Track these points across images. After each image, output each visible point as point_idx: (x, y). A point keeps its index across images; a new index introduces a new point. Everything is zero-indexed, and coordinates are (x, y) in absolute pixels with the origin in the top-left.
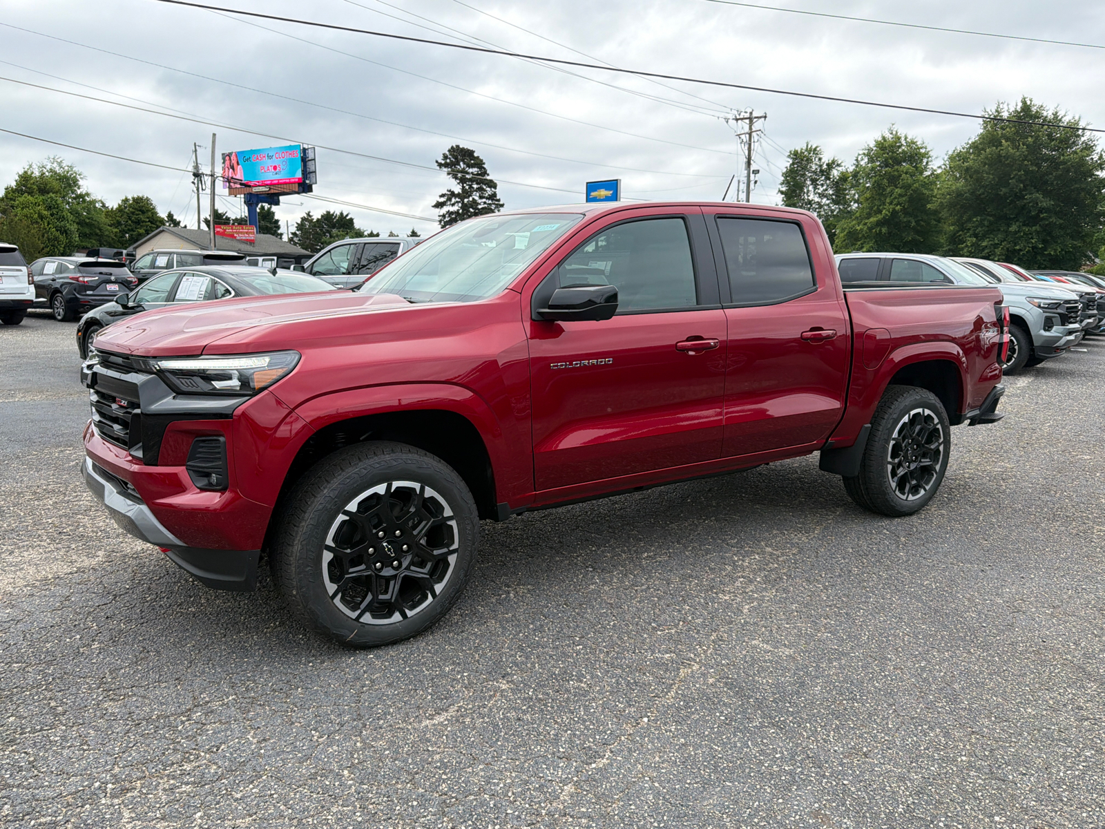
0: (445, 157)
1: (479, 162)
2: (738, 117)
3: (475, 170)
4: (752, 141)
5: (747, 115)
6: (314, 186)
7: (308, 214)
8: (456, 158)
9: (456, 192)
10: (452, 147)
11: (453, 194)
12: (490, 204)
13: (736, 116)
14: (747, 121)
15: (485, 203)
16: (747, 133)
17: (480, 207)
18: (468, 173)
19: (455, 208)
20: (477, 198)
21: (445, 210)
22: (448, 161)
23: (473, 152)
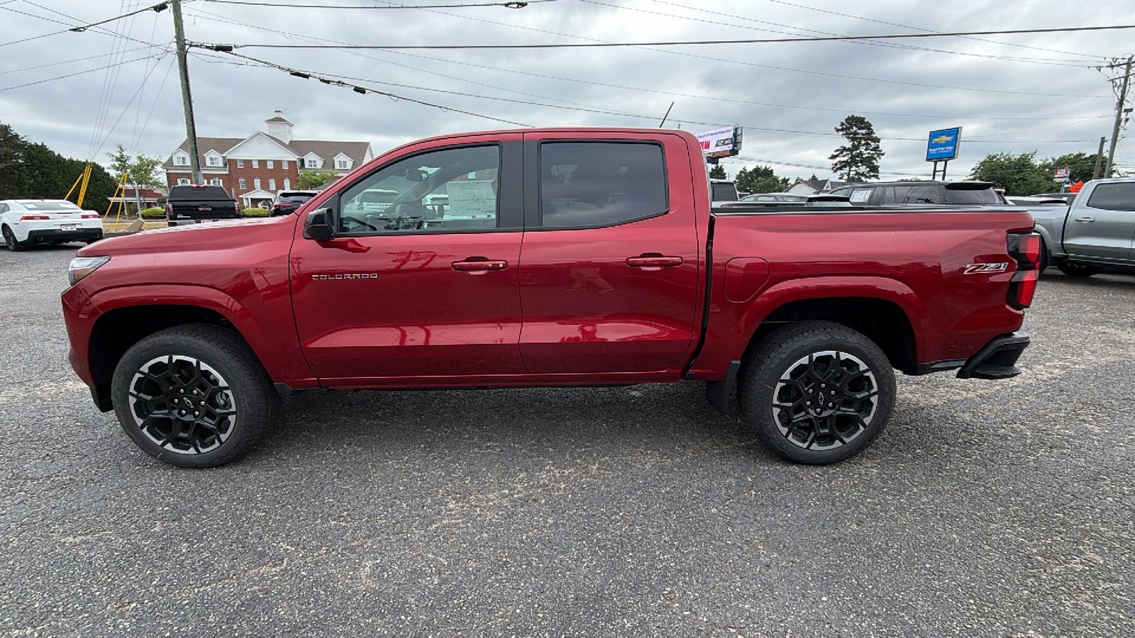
0: (842, 124)
1: (868, 125)
2: (1113, 64)
3: (864, 131)
4: (1128, 83)
5: (1126, 61)
6: (739, 151)
7: (744, 169)
8: (850, 124)
9: (847, 147)
10: (849, 117)
11: (845, 149)
12: (873, 154)
13: (1111, 64)
14: (1125, 67)
15: (869, 153)
16: (1123, 77)
17: (864, 156)
18: (858, 134)
19: (846, 159)
20: (863, 150)
21: (838, 159)
22: (844, 126)
23: (864, 118)
